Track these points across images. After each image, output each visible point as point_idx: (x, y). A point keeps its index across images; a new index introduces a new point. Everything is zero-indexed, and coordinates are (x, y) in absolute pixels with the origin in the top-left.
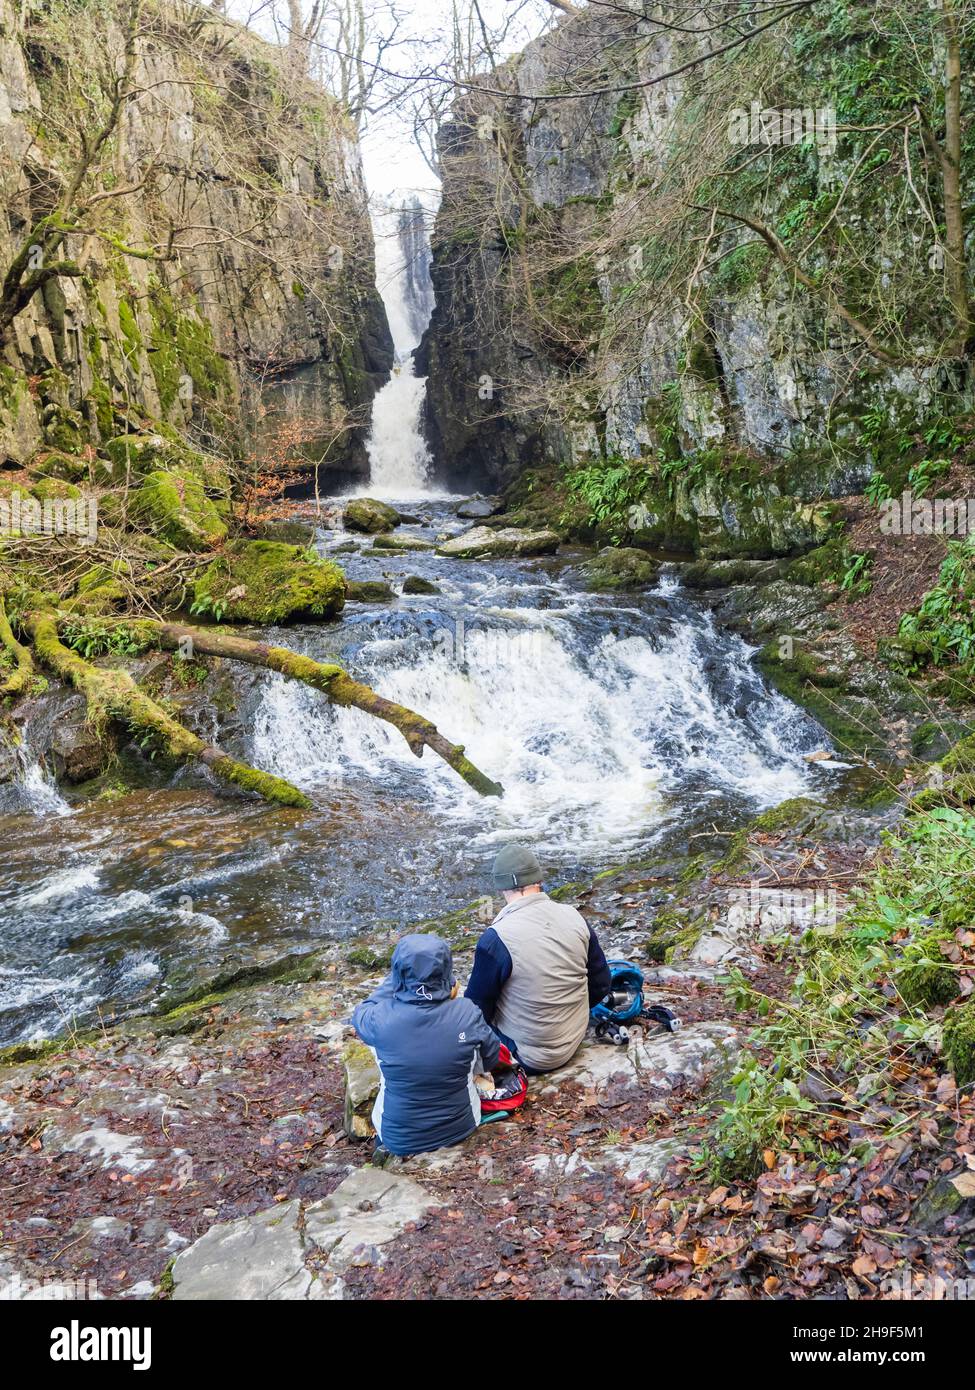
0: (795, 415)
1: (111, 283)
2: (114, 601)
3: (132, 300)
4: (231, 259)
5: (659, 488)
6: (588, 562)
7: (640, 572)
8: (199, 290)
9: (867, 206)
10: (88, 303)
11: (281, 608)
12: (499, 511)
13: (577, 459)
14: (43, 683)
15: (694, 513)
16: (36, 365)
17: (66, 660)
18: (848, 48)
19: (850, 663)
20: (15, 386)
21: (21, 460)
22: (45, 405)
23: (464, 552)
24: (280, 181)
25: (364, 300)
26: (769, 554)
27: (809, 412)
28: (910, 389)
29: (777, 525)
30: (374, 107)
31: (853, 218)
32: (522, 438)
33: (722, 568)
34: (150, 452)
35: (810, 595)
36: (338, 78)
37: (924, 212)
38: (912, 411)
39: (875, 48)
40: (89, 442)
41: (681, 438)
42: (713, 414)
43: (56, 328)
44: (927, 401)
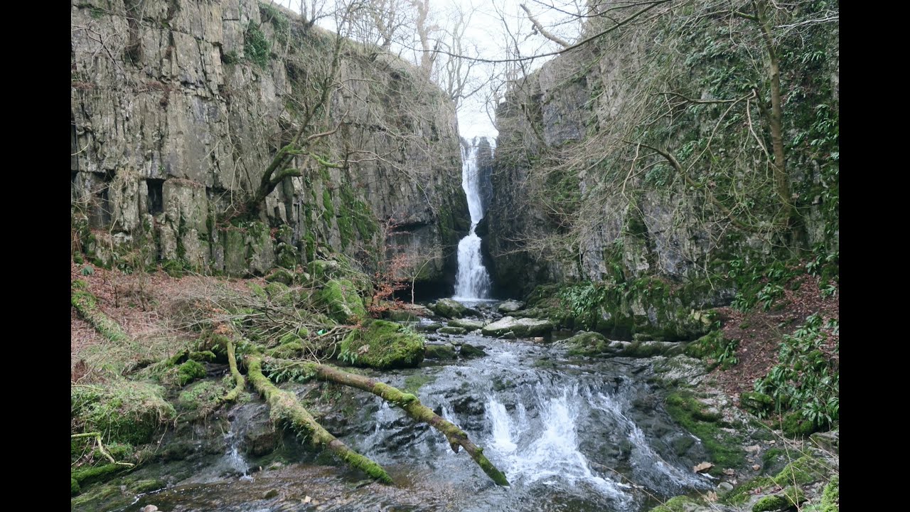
0: (690, 259)
1: (320, 181)
2: (297, 350)
3: (330, 190)
4: (384, 170)
5: (613, 298)
6: (568, 339)
7: (598, 346)
8: (367, 186)
9: (729, 143)
10: (306, 191)
11: (387, 358)
12: (522, 308)
13: (566, 280)
14: (249, 396)
15: (631, 313)
16: (275, 222)
17: (264, 384)
18: (715, 61)
19: (723, 407)
20: (262, 232)
21: (263, 272)
22: (278, 243)
23: (498, 330)
24: (413, 132)
25: (455, 193)
26: (674, 338)
27: (698, 257)
28: (757, 245)
29: (680, 322)
30: (465, 95)
31: (720, 150)
32: (537, 268)
33: (647, 346)
34: (328, 269)
35: (699, 364)
36: (447, 80)
37: (762, 147)
38: (759, 258)
39: (731, 61)
40: (300, 263)
41: (624, 270)
42: (642, 257)
43: (288, 203)
44: (768, 253)
